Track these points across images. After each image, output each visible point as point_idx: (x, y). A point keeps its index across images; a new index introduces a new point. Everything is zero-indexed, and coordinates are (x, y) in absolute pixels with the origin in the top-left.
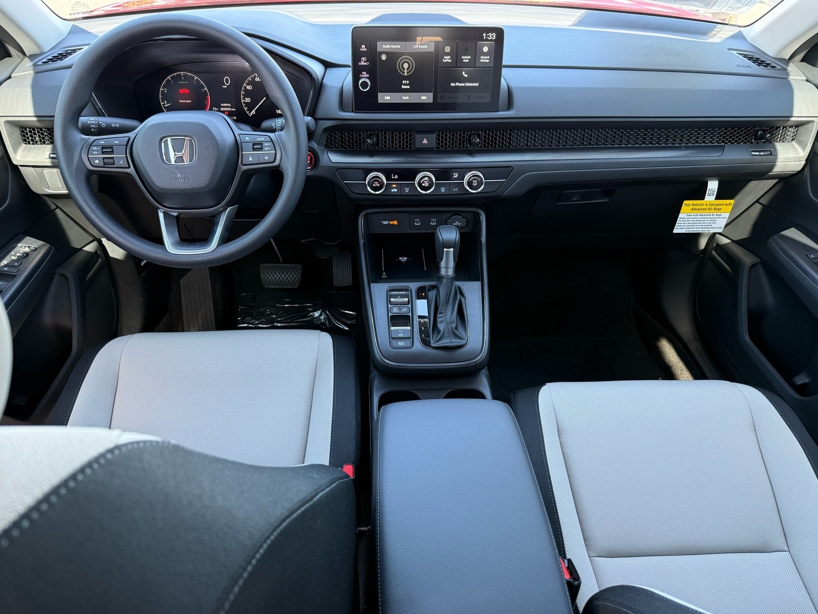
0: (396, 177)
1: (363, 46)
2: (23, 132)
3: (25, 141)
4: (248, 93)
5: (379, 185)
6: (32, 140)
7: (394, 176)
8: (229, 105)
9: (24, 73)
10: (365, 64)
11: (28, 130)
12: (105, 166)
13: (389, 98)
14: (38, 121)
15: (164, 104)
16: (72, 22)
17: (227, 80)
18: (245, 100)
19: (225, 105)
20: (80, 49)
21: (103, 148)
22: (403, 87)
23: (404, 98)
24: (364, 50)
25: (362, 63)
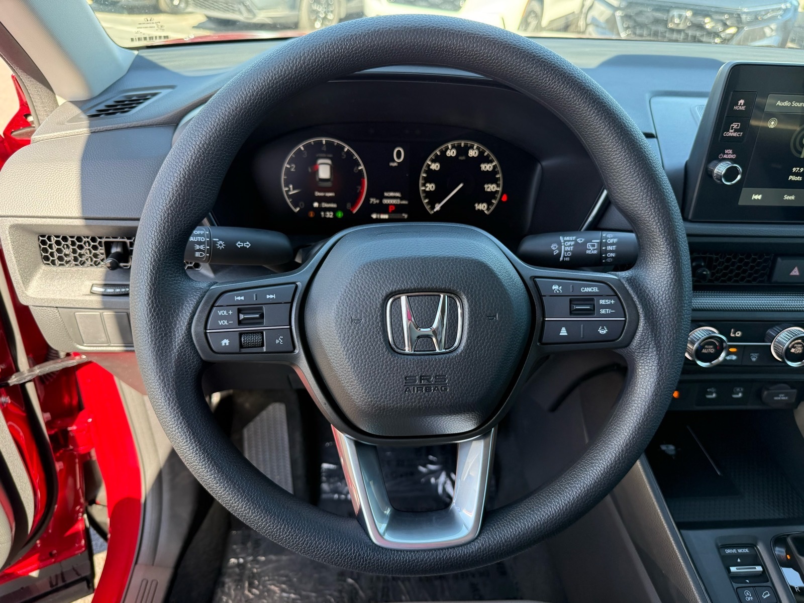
0: (739, 334)
1: (742, 102)
2: (44, 242)
3: (46, 258)
4: (431, 176)
5: (712, 351)
6: (60, 259)
7: (734, 333)
8: (398, 194)
9: (55, 134)
10: (735, 134)
11: (54, 239)
12: (244, 350)
13: (759, 197)
14: (87, 226)
15: (289, 190)
16: (136, 52)
17: (399, 154)
18: (426, 187)
19: (392, 194)
20: (154, 95)
21: (240, 311)
22: (791, 178)
23: (786, 197)
24: (741, 108)
25: (731, 133)
